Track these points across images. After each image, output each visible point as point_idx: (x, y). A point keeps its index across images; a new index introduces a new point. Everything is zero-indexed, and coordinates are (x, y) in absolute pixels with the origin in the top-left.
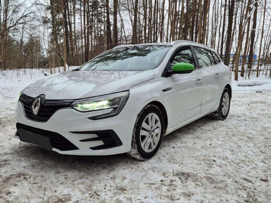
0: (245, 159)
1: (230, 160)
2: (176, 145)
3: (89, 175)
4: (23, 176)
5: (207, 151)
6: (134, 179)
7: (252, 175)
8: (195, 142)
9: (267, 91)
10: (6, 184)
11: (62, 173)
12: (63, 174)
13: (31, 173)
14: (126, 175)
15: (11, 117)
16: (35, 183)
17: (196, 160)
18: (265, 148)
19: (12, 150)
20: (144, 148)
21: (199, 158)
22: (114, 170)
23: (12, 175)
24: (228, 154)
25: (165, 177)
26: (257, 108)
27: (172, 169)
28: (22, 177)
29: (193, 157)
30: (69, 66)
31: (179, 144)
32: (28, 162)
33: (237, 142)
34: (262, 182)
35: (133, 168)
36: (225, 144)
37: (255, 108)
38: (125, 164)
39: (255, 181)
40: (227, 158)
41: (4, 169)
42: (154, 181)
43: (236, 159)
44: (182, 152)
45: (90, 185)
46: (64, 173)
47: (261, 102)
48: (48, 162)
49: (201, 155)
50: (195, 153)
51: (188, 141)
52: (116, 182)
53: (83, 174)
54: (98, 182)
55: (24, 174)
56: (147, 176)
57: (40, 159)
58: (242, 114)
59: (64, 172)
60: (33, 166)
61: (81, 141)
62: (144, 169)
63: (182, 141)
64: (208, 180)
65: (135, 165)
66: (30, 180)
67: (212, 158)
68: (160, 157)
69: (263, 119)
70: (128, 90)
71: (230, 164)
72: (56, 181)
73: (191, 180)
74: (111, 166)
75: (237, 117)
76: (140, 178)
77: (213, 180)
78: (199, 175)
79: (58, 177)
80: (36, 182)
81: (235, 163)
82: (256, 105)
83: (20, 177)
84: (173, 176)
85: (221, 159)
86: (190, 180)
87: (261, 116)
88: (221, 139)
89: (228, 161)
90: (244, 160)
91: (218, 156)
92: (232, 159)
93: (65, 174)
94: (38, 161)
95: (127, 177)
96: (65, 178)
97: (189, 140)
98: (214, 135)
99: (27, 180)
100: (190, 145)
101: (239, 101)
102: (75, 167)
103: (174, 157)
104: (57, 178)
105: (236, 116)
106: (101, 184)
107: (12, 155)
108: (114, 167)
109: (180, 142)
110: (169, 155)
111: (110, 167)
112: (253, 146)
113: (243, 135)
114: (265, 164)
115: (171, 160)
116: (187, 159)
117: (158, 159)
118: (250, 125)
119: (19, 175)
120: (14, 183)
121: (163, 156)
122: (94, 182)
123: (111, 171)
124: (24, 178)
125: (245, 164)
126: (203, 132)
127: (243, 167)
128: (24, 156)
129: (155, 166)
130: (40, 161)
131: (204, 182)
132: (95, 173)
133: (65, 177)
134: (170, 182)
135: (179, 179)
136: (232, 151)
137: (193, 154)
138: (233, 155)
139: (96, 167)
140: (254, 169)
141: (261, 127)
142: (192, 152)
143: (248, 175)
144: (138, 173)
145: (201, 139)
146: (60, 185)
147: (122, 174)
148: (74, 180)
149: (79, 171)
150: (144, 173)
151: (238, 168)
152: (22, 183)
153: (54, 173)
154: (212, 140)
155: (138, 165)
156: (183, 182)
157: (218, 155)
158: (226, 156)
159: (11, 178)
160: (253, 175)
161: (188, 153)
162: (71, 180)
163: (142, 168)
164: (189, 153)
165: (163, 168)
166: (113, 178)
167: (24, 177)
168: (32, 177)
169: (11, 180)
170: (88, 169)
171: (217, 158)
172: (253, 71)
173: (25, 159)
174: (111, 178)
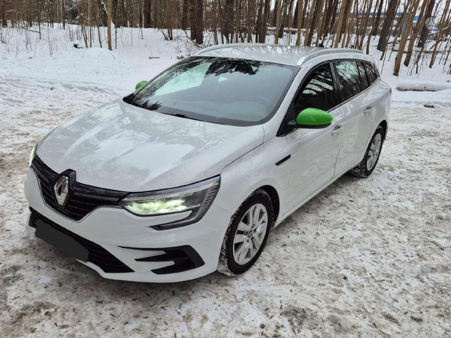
0: (392, 272)
1: (369, 276)
2: (288, 237)
3: (149, 310)
4: (45, 309)
5: (335, 254)
6: (220, 320)
7: (399, 308)
8: (319, 232)
9: (441, 104)
10: (17, 327)
11: (107, 303)
12: (108, 306)
13: (56, 302)
14: (208, 310)
15: (21, 152)
16: (63, 327)
17: (316, 275)
18: (425, 245)
19: (24, 241)
20: (239, 259)
21: (322, 270)
22: (190, 299)
23: (26, 308)
24: (367, 261)
25: (268, 316)
26: (423, 147)
27: (279, 299)
28: (43, 312)
29: (313, 268)
30: (118, 27)
31: (293, 237)
32: (52, 274)
33: (384, 232)
34: (413, 323)
35: (220, 294)
36: (365, 239)
37: (419, 147)
38: (206, 286)
39: (403, 321)
40: (365, 271)
41: (13, 291)
42: (251, 326)
43: (378, 272)
44: (296, 256)
45: (151, 334)
46: (110, 304)
47: (429, 134)
48: (84, 275)
49: (326, 264)
50: (316, 260)
51: (307, 230)
52: (192, 327)
53: (140, 307)
54: (164, 327)
55: (46, 304)
56: (239, 314)
57: (72, 267)
58: (396, 164)
59: (110, 302)
60: (60, 285)
61: (137, 260)
62: (236, 296)
63: (298, 230)
64: (332, 325)
65: (223, 286)
66: (56, 317)
67: (342, 272)
68: (262, 268)
69: (429, 174)
70: (219, 175)
71: (369, 282)
72: (98, 322)
73: (308, 326)
74: (184, 290)
75: (389, 170)
76: (229, 318)
77: (340, 324)
78: (320, 314)
79: (101, 314)
80: (65, 323)
81: (376, 281)
82: (421, 141)
83: (39, 311)
84: (281, 315)
85: (356, 273)
86: (306, 326)
87: (426, 166)
88: (359, 226)
89: (366, 278)
90: (390, 273)
91: (351, 267)
92: (372, 272)
93: (112, 305)
94: (68, 272)
95: (209, 315)
96: (112, 316)
97: (309, 226)
98: (349, 216)
99: (52, 318)
100: (310, 237)
101: (395, 130)
102: (128, 291)
103: (283, 269)
104: (99, 315)
105: (388, 168)
106: (167, 331)
107: (25, 254)
108: (190, 293)
109: (295, 231)
110: (277, 263)
111: (184, 292)
112: (406, 241)
113: (394, 216)
114: (421, 283)
115: (280, 276)
116: (304, 272)
117: (258, 271)
118: (407, 188)
119: (38, 308)
120: (31, 327)
121: (267, 265)
122: (158, 327)
123: (184, 301)
124: (47, 314)
125: (391, 282)
126: (331, 207)
127: (387, 290)
128: (44, 257)
129: (253, 291)
130: (72, 272)
131: (327, 331)
132: (158, 305)
133: (112, 312)
134: (275, 328)
135: (289, 323)
136: (375, 254)
137: (313, 261)
138: (375, 264)
139: (160, 292)
140: (404, 294)
141: (423, 194)
142: (312, 255)
143: (393, 307)
144: (226, 305)
145: (327, 224)
146: (103, 334)
147: (201, 309)
148: (126, 320)
149: (134, 300)
150: (235, 307)
151: (379, 293)
152: (43, 326)
153: (94, 304)
154: (345, 228)
155: (227, 288)
156: (294, 331)
157: (352, 265)
158: (364, 268)
159: (25, 315)
160: (401, 307)
161: (306, 257)
162: (121, 321)
163: (233, 295)
164: (307, 259)
165: (266, 296)
166: (188, 318)
167: (47, 310)
168: (58, 310)
169: (25, 319)
170: (148, 295)
171: (350, 272)
172: (426, 52)
173: (47, 267)
174: (184, 317)
